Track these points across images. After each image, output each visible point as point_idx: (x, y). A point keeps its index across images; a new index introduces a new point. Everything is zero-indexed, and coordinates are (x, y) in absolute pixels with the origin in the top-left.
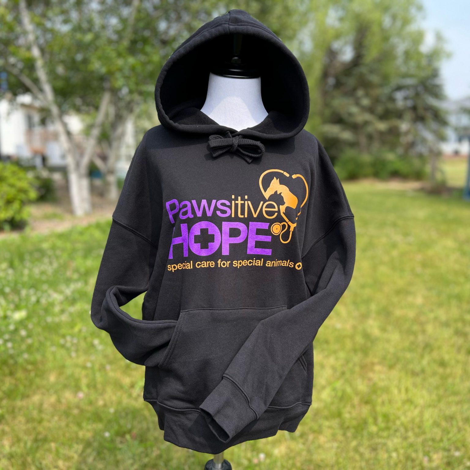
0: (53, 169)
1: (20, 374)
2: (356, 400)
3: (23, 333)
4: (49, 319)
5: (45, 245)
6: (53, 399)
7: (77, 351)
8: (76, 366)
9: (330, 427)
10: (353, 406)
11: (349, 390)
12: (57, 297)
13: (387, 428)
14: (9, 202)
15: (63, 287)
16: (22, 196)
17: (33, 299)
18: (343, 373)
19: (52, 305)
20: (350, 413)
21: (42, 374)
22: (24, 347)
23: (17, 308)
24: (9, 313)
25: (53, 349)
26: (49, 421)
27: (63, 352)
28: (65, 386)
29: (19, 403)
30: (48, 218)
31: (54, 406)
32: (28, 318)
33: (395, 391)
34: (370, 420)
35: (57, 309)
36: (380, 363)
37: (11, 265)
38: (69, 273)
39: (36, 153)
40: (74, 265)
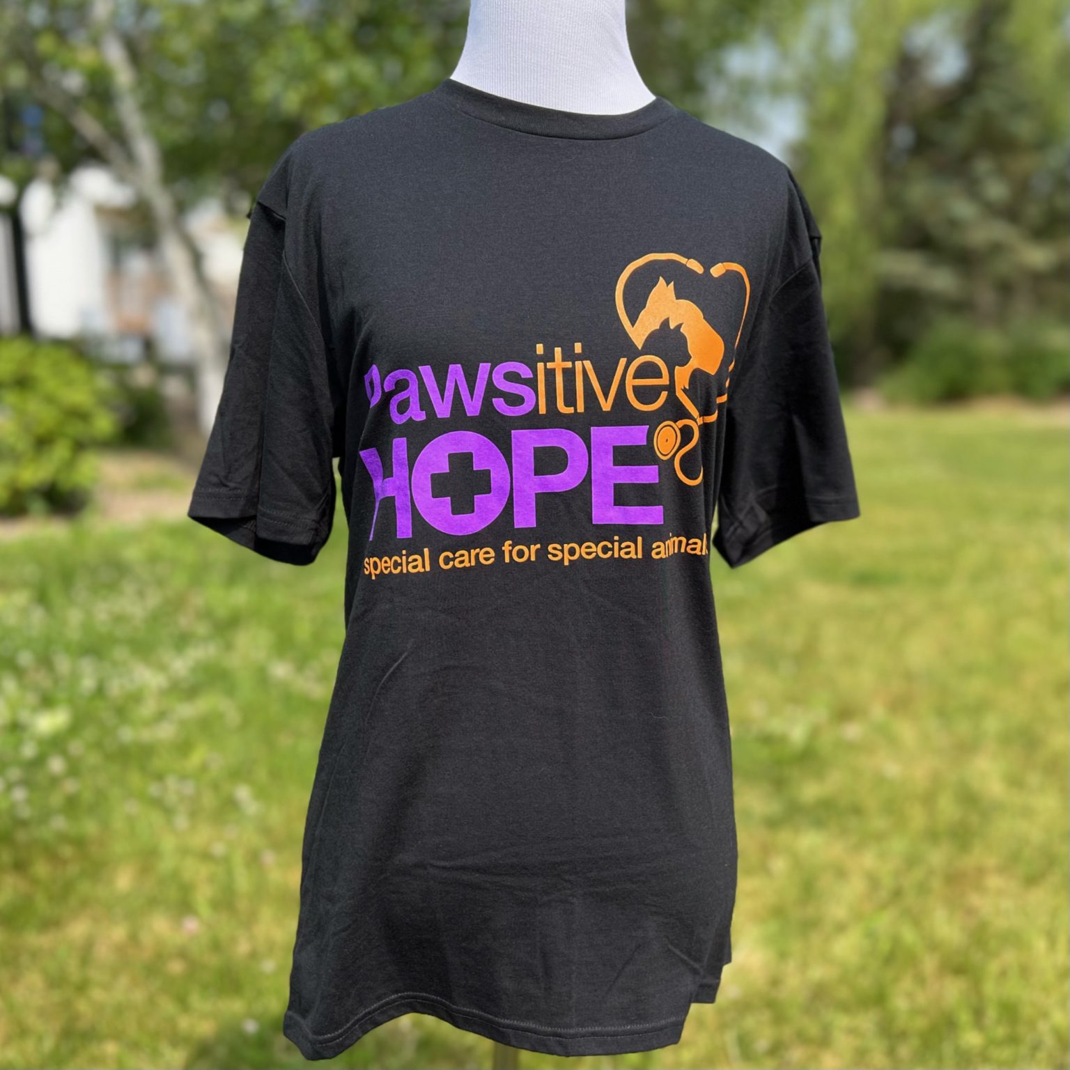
0: (165, 369)
1: (41, 869)
2: (929, 964)
3: (56, 765)
4: (127, 734)
5: (132, 554)
6: (119, 933)
7: (193, 814)
8: (184, 851)
9: (850, 1031)
10: (921, 980)
11: (909, 936)
12: (149, 678)
13: (1013, 1040)
14: (43, 443)
15: (167, 655)
16: (76, 429)
17: (88, 683)
18: (897, 894)
19: (136, 697)
20: (910, 995)
21: (97, 868)
22: (56, 799)
23: (47, 702)
24: (24, 716)
25: (132, 807)
26: (106, 987)
27: (156, 818)
28: (153, 902)
29: (34, 939)
31: (121, 950)
34: (964, 1017)
35: (148, 708)
36: (1000, 870)
40: (200, 599)
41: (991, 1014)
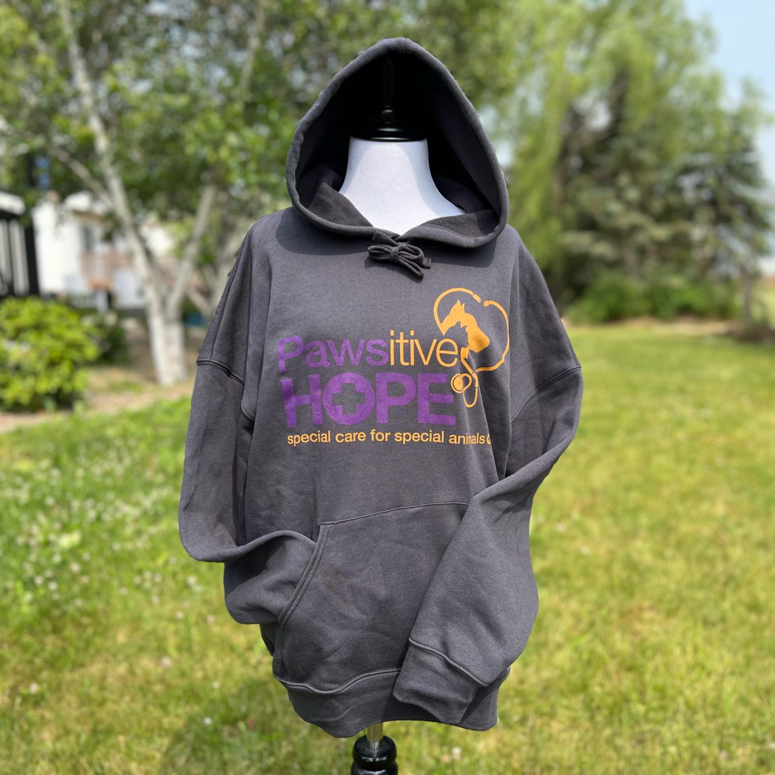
0: (123, 314)
1: (70, 631)
2: (612, 666)
3: (75, 567)
4: (117, 546)
5: (111, 432)
6: (122, 669)
7: (161, 594)
8: (159, 617)
9: (567, 708)
10: (607, 674)
11: (600, 649)
12: (129, 511)
13: (663, 708)
14: (53, 364)
15: (139, 496)
16: (75, 355)
17: (92, 515)
18: (592, 624)
19: (122, 523)
20: (602, 685)
21: (104, 631)
22: (76, 589)
23: (66, 528)
24: (52, 537)
25: (124, 591)
26: (116, 702)
27: (139, 596)
28: (142, 649)
29: (67, 676)
30: (114, 388)
31: (123, 680)
32: (83, 544)
33: (677, 651)
34: (634, 696)
35: (129, 531)
36: (651, 608)
37: (57, 463)
38: (149, 474)
39: (96, 288)
40: (156, 460)
41: (650, 694)
